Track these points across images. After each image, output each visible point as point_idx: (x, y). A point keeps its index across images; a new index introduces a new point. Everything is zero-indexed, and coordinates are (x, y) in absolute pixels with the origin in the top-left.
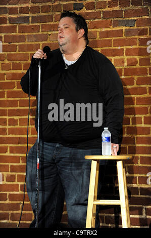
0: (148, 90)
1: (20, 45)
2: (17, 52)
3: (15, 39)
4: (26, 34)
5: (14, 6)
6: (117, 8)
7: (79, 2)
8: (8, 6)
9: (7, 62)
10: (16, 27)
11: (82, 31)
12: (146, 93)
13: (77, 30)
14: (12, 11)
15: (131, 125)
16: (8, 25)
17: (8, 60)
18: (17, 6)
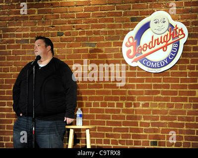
0: (103, 86)
1: (22, 57)
2: (20, 61)
3: (19, 52)
4: (27, 50)
5: (19, 33)
6: (85, 36)
7: (60, 31)
8: (15, 33)
9: (13, 66)
10: (20, 45)
11: (49, 47)
12: (102, 88)
13: (46, 46)
14: (18, 36)
15: (92, 107)
16: (15, 44)
17: (15, 66)
18: (21, 33)
